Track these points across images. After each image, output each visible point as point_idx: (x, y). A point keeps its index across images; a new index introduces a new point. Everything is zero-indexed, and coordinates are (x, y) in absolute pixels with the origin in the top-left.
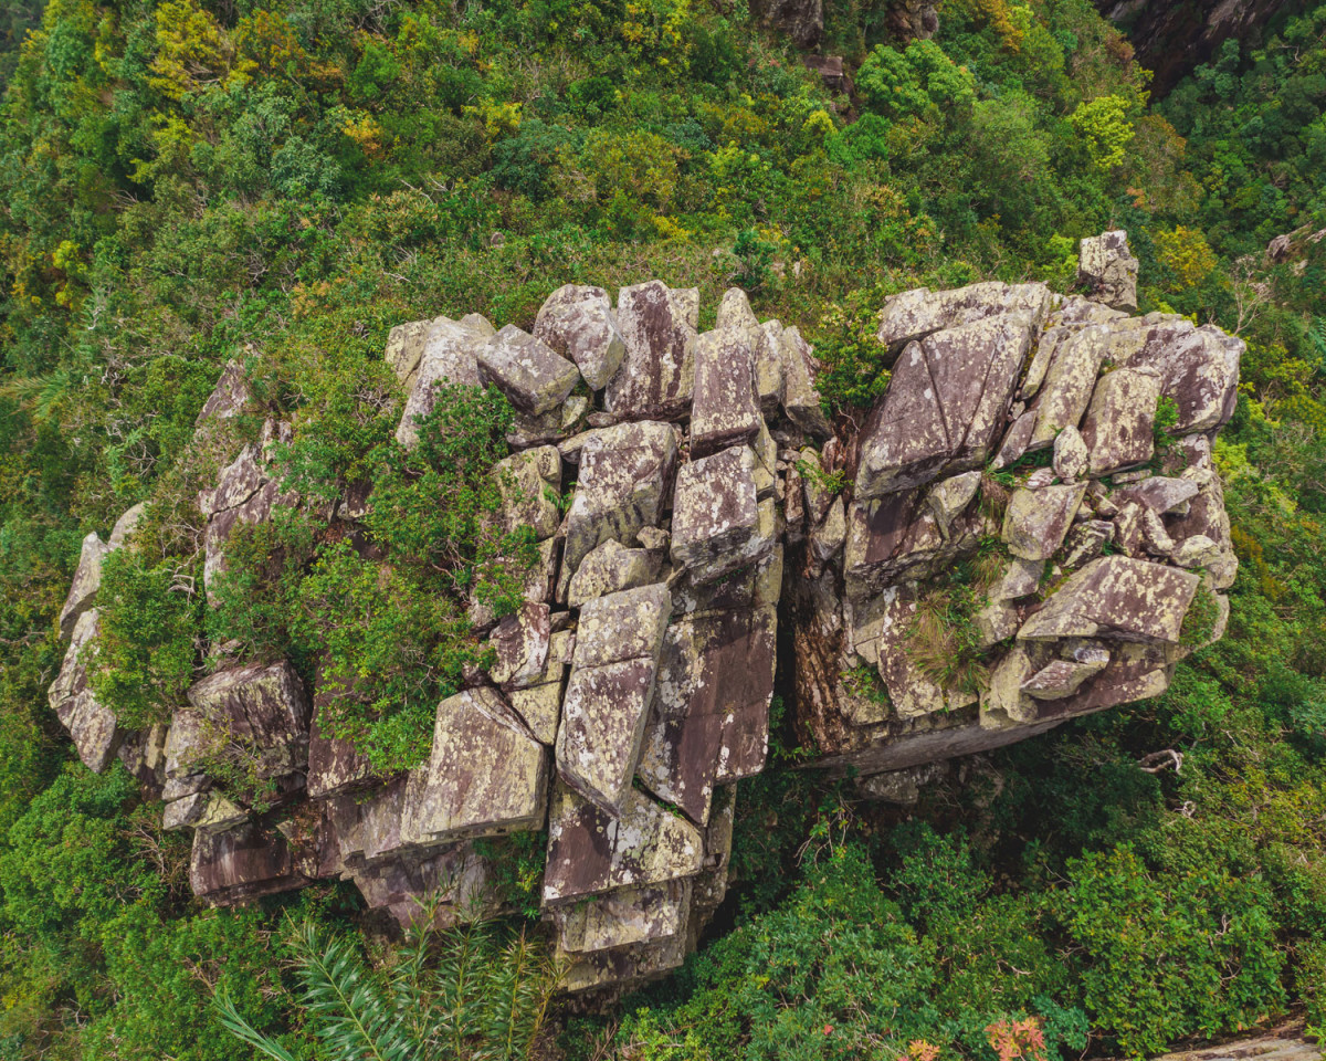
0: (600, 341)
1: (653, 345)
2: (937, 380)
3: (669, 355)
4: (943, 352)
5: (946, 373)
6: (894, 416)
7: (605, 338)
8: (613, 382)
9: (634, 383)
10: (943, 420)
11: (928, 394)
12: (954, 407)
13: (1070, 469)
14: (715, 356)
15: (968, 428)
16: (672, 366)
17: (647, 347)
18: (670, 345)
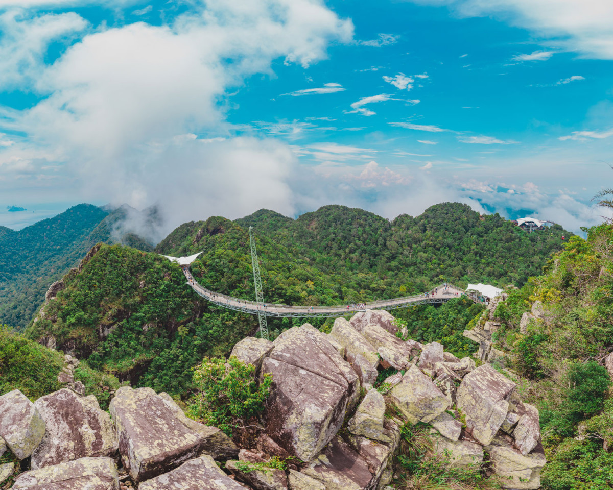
0: (23, 416)
1: (70, 423)
2: (300, 364)
3: (86, 425)
4: (288, 352)
5: (300, 358)
6: (296, 392)
7: (27, 412)
8: (38, 451)
9: (58, 448)
10: (326, 378)
11: (302, 372)
12: (324, 369)
13: (404, 360)
14: (135, 406)
15: (342, 374)
16: (91, 432)
17: (64, 425)
18: (86, 420)
